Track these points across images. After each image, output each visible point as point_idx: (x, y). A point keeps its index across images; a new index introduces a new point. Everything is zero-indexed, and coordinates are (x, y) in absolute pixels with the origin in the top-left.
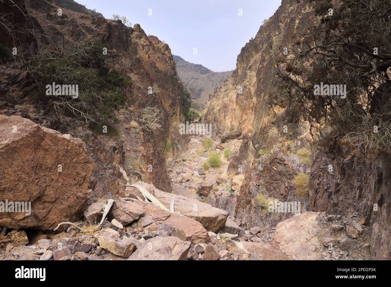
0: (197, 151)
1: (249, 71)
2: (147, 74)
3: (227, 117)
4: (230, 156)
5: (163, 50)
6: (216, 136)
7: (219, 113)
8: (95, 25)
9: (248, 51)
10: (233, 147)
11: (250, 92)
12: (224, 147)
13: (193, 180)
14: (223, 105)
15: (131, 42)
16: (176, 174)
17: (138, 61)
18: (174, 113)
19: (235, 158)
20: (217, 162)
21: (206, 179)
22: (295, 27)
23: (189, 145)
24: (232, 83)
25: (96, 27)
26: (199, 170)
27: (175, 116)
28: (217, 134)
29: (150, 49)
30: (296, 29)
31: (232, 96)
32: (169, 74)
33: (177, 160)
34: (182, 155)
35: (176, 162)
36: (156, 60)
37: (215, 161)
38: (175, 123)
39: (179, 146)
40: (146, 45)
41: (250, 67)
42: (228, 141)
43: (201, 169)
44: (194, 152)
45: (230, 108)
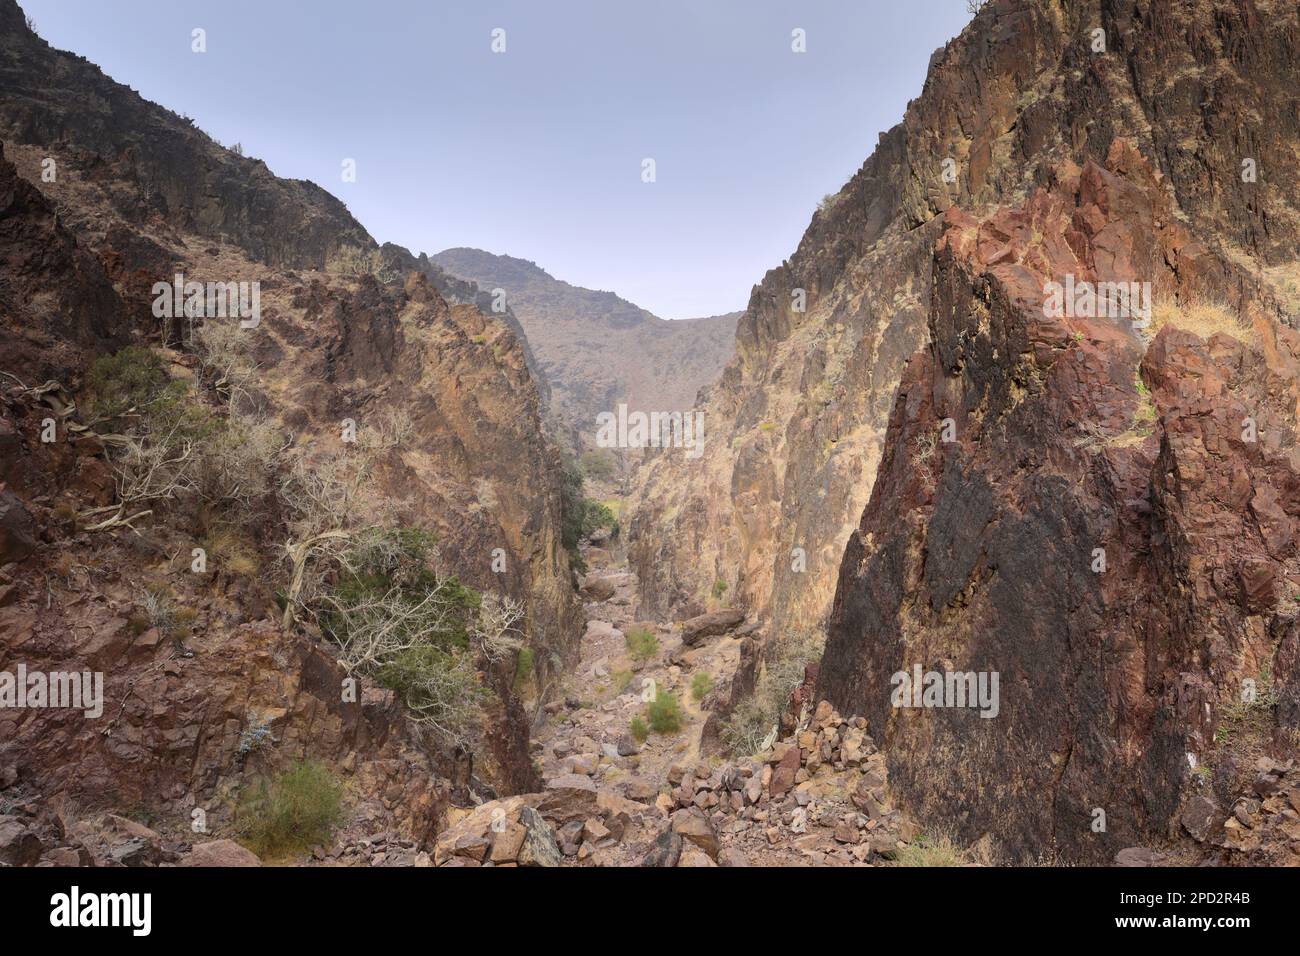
0: (608, 669)
1: (773, 387)
2: (457, 443)
3: (704, 544)
4: (708, 696)
5: (498, 349)
6: (671, 605)
7: (678, 528)
8: (305, 311)
9: (774, 307)
10: (718, 664)
11: (774, 475)
12: (693, 663)
13: (602, 774)
14: (689, 502)
15: (403, 342)
16: (554, 757)
17: (427, 402)
18: (537, 552)
19: (721, 709)
20: (672, 717)
21: (639, 770)
22: (876, 345)
23: (584, 647)
24: (723, 409)
25: (306, 318)
26: (621, 742)
27: (539, 558)
28: (672, 601)
29: (459, 357)
30: (879, 349)
31: (718, 473)
32: (518, 429)
33: (552, 705)
34: (566, 685)
35: (548, 711)
36: (480, 390)
37: (665, 711)
38: (538, 582)
39: (555, 659)
40: (448, 346)
41: (778, 375)
42: (703, 640)
43: (626, 738)
44: (602, 672)
45: (713, 512)
